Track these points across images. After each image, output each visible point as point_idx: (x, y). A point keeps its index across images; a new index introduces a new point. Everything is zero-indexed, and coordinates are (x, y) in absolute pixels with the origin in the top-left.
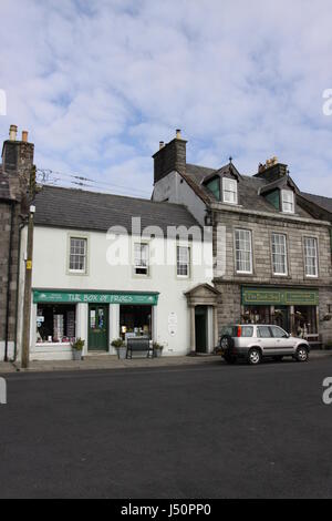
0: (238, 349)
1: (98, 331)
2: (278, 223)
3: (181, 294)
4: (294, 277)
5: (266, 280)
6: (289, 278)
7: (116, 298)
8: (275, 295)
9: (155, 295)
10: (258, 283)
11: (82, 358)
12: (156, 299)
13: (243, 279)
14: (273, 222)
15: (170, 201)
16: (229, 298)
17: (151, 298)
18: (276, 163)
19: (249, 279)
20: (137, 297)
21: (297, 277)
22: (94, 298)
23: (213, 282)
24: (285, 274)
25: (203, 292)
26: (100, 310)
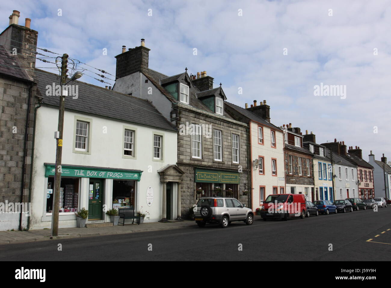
0: (215, 216)
1: (95, 202)
2: (218, 122)
3: (156, 173)
4: (226, 163)
5: (210, 164)
6: (223, 163)
7: (111, 174)
8: (215, 175)
9: (139, 173)
10: (205, 166)
11: (86, 226)
12: (140, 176)
13: (196, 162)
14: (215, 121)
15: (133, 95)
16: (187, 177)
17: (136, 175)
18: (206, 75)
19: (200, 163)
20: (126, 174)
21: (228, 163)
22: (94, 174)
23: (177, 164)
24: (221, 160)
25: (172, 172)
26: (97, 184)
